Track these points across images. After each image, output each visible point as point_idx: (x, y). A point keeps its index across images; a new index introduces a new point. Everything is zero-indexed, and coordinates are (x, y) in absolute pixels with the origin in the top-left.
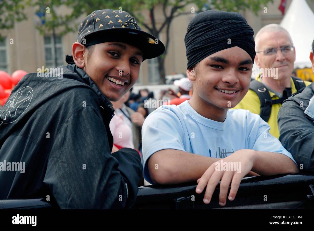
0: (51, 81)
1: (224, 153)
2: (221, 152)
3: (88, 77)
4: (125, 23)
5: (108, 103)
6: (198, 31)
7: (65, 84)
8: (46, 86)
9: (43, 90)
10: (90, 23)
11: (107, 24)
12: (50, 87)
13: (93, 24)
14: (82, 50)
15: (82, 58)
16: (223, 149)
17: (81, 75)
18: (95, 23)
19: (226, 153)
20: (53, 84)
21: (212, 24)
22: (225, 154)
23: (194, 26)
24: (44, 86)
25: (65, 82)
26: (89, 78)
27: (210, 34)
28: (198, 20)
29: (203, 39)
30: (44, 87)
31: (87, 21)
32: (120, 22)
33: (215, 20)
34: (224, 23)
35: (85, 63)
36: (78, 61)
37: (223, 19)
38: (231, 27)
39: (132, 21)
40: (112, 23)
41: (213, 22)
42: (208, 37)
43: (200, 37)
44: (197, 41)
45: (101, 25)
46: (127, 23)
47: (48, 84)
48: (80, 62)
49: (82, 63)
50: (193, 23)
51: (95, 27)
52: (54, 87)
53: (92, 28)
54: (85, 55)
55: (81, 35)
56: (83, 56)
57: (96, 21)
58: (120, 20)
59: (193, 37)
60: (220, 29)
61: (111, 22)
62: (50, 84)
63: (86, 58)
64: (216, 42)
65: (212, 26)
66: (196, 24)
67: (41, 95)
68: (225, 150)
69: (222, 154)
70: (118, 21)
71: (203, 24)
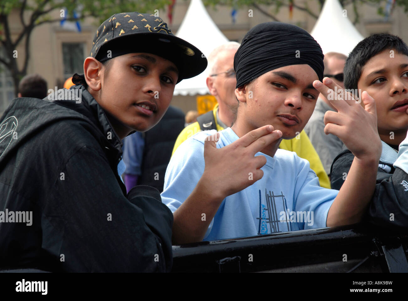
0: (39, 109)
1: (272, 196)
2: (268, 195)
3: (96, 103)
4: (154, 28)
5: (118, 141)
6: (260, 40)
7: (56, 113)
8: (32, 116)
9: (28, 120)
10: (108, 30)
11: (130, 29)
12: (37, 116)
13: (112, 31)
14: (97, 68)
15: (97, 78)
16: (270, 192)
17: (87, 100)
18: (115, 29)
19: (274, 196)
20: (42, 112)
21: (280, 34)
22: (272, 198)
23: (255, 35)
24: (31, 115)
25: (56, 111)
26: (98, 105)
27: (276, 46)
28: (262, 29)
29: (266, 49)
30: (30, 117)
31: (105, 27)
32: (148, 27)
33: (283, 30)
34: (294, 35)
35: (101, 84)
36: (92, 82)
37: (292, 32)
38: (302, 41)
39: (164, 26)
40: (137, 29)
41: (280, 32)
42: (273, 48)
43: (262, 48)
44: (257, 52)
45: (122, 31)
46: (156, 29)
47: (36, 112)
48: (95, 84)
49: (97, 84)
50: (253, 32)
51: (114, 34)
52: (43, 116)
53: (111, 35)
54: (101, 73)
55: (96, 46)
56: (99, 75)
57: (116, 27)
58: (147, 25)
59: (252, 47)
60: (289, 41)
61: (135, 27)
62: (37, 113)
63: (102, 78)
64: (284, 55)
65: (279, 37)
66: (257, 34)
67: (25, 127)
68: (273, 192)
69: (269, 197)
70: (145, 27)
71: (267, 34)
